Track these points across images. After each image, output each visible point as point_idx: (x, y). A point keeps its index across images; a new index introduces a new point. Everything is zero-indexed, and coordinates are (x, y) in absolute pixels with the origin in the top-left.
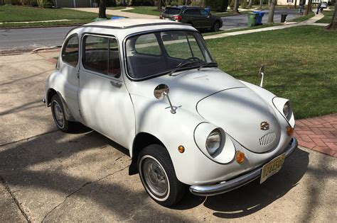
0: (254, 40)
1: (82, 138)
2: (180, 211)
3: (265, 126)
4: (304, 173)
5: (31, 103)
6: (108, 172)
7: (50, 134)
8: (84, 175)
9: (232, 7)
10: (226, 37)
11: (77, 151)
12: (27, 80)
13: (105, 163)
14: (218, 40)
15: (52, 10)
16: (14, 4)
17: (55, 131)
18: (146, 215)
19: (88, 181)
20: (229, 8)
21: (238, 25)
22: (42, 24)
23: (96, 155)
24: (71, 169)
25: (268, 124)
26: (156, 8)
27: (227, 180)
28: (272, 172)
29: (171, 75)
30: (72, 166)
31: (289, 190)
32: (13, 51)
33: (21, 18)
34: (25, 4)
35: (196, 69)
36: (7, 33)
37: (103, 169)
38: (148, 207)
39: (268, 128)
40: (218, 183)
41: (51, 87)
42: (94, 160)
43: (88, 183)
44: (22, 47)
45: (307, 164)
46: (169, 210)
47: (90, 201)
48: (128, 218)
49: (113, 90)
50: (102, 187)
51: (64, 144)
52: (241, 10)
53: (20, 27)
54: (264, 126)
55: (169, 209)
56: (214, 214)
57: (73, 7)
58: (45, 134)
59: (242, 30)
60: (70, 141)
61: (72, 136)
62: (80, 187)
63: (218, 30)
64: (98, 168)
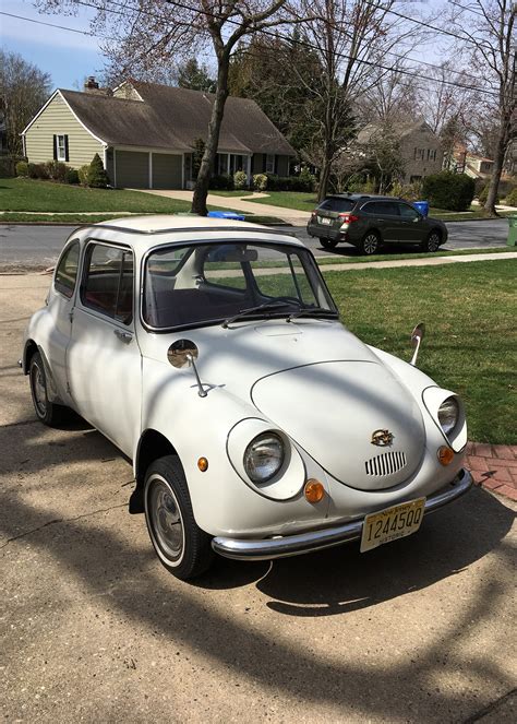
0: (503, 276)
1: (75, 440)
2: (205, 590)
3: (382, 439)
4: (489, 550)
5: (6, 368)
6: (100, 505)
7: (19, 427)
8: (54, 507)
9: (483, 200)
10: (445, 266)
11: (57, 463)
12: (13, 324)
13: (100, 490)
14: (427, 269)
15: (105, 193)
16: (35, 177)
17: (31, 422)
18: (138, 589)
19: (58, 517)
20: (475, 203)
21: (486, 241)
22: (77, 218)
23: (89, 473)
24: (35, 494)
25: (390, 436)
26: (313, 196)
27: (286, 535)
28: (391, 533)
29: (226, 327)
30: (37, 488)
31: (441, 579)
32: (10, 268)
33: (40, 205)
34: (55, 178)
35: (284, 321)
36: (6, 233)
37: (93, 499)
38: (147, 577)
39: (388, 443)
40: (268, 537)
41: (31, 337)
42: (82, 483)
43: (55, 521)
44: (29, 261)
45: (504, 535)
46: (185, 586)
47: (46, 554)
48: (104, 590)
49: (119, 348)
50: (78, 531)
51: (39, 447)
52: (503, 208)
53: (36, 222)
54: (380, 438)
55: (187, 585)
56: (269, 604)
57: (147, 188)
58: (11, 425)
59: (489, 252)
60: (51, 444)
61: (57, 435)
62: (38, 525)
63: (437, 250)
64: (86, 496)
